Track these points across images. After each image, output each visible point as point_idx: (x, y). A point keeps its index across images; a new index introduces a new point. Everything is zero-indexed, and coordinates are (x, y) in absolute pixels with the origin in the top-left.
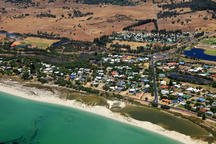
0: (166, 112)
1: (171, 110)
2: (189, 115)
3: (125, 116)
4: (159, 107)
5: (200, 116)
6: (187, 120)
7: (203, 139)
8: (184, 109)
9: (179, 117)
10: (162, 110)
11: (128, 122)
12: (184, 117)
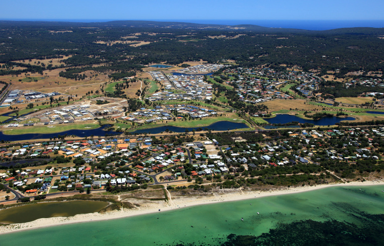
0: (45, 202)
1: (47, 198)
2: (73, 195)
3: (5, 225)
4: (32, 200)
5: (83, 191)
6: (74, 200)
7: (109, 208)
8: (59, 191)
9: (65, 201)
10: (39, 201)
11: (18, 230)
12: (69, 199)
